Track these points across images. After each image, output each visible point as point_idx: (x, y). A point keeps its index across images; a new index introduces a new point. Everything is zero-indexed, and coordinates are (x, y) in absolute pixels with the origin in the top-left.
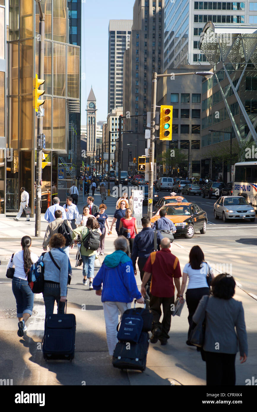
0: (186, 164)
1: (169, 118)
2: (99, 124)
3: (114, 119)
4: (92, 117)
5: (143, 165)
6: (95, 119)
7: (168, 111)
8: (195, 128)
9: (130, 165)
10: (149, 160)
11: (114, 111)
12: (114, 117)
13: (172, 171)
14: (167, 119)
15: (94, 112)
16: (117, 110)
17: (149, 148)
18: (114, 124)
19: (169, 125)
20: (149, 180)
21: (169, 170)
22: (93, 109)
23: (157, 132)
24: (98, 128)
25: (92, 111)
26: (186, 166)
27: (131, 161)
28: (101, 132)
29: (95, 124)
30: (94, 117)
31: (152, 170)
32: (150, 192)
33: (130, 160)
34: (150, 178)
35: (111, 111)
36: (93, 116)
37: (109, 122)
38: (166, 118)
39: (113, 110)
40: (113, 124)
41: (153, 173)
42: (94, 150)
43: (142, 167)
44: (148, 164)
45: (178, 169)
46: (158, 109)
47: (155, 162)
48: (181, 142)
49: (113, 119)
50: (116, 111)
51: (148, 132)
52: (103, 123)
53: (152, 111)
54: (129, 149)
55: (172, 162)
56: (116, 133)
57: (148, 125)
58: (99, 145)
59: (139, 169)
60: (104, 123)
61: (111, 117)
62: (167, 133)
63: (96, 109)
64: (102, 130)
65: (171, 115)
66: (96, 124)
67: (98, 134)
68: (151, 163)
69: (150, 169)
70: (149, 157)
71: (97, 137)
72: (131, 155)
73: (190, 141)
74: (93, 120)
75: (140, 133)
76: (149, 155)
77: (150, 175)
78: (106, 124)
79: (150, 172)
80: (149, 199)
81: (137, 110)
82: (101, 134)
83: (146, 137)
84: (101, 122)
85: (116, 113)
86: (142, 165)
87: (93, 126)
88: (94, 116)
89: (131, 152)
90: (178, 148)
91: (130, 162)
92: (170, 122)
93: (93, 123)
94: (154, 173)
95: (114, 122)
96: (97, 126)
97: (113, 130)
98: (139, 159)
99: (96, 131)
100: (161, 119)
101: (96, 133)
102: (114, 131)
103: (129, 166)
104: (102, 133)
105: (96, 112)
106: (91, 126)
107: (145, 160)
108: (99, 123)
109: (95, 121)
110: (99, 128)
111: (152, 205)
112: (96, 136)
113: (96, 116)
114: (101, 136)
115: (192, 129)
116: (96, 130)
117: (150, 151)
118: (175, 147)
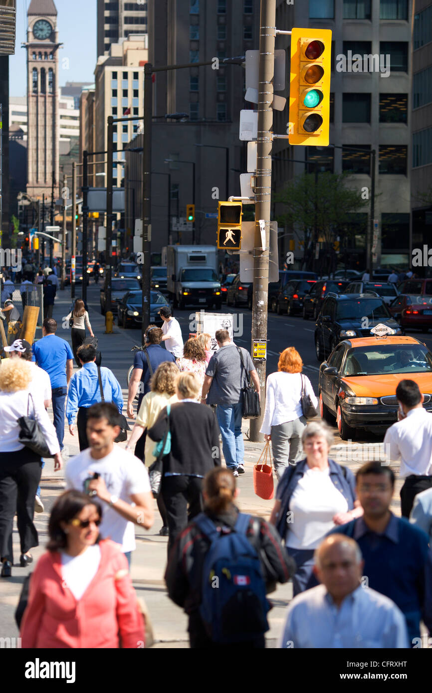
0: (361, 225)
1: (319, 71)
2: (67, 91)
3: (120, 76)
4: (43, 70)
5: (233, 231)
6: (54, 76)
7: (315, 49)
8: (388, 105)
9: (174, 229)
10: (251, 212)
11: (117, 50)
12: (120, 70)
13: (318, 248)
14: (314, 73)
15: (53, 53)
16: (127, 44)
17: (255, 173)
18: (120, 93)
19: (320, 95)
20: (255, 279)
21: (306, 245)
22: (47, 42)
23: (281, 119)
24: (63, 106)
25: (43, 50)
26: (363, 232)
27: (178, 217)
28: (74, 118)
29: (54, 93)
30: (51, 69)
31: (265, 245)
32: (257, 320)
33: (173, 212)
34: (257, 273)
35: (108, 47)
36: (47, 66)
37: (100, 85)
38: (310, 71)
39: (114, 46)
40: (115, 93)
41: (266, 256)
42: (54, 181)
43: (229, 235)
44: (250, 225)
45: (335, 240)
46: (283, 43)
47: (273, 219)
48: (344, 150)
49: (115, 75)
50: (125, 48)
51: (247, 118)
52: (80, 89)
53: (264, 49)
54: (169, 176)
55: (316, 217)
56: (124, 123)
57: (251, 95)
58: (73, 164)
59: (222, 245)
60: (86, 87)
61: (109, 70)
62: (314, 122)
63: (58, 41)
64: (77, 113)
65: (325, 60)
66: (59, 91)
67: (64, 127)
68: (261, 222)
69: (258, 242)
70: (252, 202)
71: (62, 136)
72: (176, 195)
73: (375, 147)
74: (48, 78)
75: (205, 122)
76: (253, 195)
77: (257, 263)
78: (91, 94)
79: (256, 252)
80: (256, 345)
81: (194, 45)
82: (73, 127)
83: (243, 136)
84: (74, 86)
85: (125, 57)
86: (229, 229)
87: (49, 100)
88: (52, 65)
89: (176, 186)
90: (335, 171)
91: (174, 220)
92: (324, 85)
93: (48, 89)
94: (270, 257)
95: (120, 85)
96: (60, 99)
97: (115, 110)
98: (219, 209)
99: (58, 117)
100: (293, 76)
101: (59, 122)
102: (120, 115)
103: (170, 231)
104: (76, 123)
105: (59, 52)
106: (41, 100)
107: (242, 213)
108: (69, 90)
109: (53, 83)
110: (68, 107)
111: (264, 362)
112: (60, 131)
113: (58, 65)
114: (76, 133)
115: (381, 107)
116: (60, 112)
117: (259, 181)
118: (323, 168)
